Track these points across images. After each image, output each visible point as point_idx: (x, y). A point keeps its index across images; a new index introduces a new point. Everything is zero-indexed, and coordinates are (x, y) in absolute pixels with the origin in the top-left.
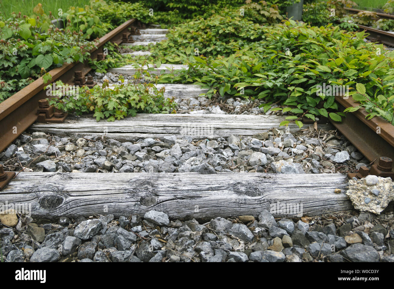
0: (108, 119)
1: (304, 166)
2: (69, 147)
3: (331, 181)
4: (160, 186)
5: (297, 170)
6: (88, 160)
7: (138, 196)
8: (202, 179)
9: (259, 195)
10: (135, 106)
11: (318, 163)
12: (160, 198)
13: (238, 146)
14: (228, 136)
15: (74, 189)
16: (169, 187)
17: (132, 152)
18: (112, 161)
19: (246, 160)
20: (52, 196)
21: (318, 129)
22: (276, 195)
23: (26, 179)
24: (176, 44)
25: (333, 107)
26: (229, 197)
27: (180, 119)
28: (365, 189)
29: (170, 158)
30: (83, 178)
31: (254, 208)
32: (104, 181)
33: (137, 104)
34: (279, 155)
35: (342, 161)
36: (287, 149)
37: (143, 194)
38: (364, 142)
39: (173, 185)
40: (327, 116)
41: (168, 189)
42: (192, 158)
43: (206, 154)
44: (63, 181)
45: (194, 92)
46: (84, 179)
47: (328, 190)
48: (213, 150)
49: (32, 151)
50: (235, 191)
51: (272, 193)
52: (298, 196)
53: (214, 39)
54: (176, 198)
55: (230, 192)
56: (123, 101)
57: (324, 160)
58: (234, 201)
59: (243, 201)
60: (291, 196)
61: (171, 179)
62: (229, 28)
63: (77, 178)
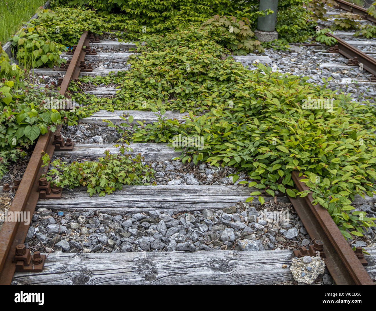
0: (100, 194)
1: (263, 241)
2: (73, 225)
3: (281, 257)
4: (157, 265)
5: (257, 246)
6: (93, 238)
7: (143, 274)
8: (186, 257)
9: (229, 271)
10: (122, 182)
11: (274, 238)
12: (159, 275)
13: (212, 220)
14: (202, 208)
15: (95, 269)
16: (163, 265)
17: (126, 229)
18: (112, 238)
19: (218, 234)
20: (81, 275)
21: (277, 202)
22: (241, 270)
23: (54, 260)
24: (143, 82)
25: (289, 184)
26: (208, 273)
27: (161, 193)
28: (303, 266)
29: (158, 234)
30: (98, 258)
31: (226, 281)
32: (114, 260)
33: (123, 180)
34: (245, 230)
35: (292, 237)
36: (251, 224)
37: (146, 272)
38: (310, 220)
39: (166, 263)
40: (284, 192)
41: (163, 267)
42: (176, 234)
43: (185, 229)
44: (84, 262)
45: (168, 154)
46: (98, 260)
47: (278, 265)
48: (191, 224)
49: (47, 231)
50: (212, 268)
51: (238, 269)
52: (257, 271)
53: (181, 77)
54: (170, 275)
55: (208, 269)
56: (111, 176)
57: (279, 236)
58: (211, 276)
59: (218, 276)
60: (251, 271)
61: (164, 258)
62: (198, 66)
63: (92, 259)
